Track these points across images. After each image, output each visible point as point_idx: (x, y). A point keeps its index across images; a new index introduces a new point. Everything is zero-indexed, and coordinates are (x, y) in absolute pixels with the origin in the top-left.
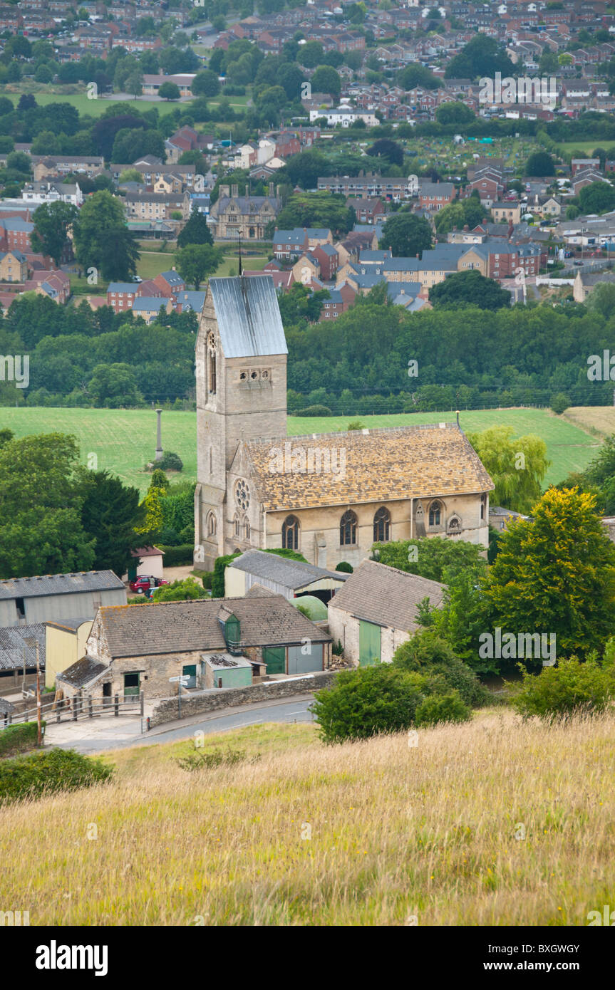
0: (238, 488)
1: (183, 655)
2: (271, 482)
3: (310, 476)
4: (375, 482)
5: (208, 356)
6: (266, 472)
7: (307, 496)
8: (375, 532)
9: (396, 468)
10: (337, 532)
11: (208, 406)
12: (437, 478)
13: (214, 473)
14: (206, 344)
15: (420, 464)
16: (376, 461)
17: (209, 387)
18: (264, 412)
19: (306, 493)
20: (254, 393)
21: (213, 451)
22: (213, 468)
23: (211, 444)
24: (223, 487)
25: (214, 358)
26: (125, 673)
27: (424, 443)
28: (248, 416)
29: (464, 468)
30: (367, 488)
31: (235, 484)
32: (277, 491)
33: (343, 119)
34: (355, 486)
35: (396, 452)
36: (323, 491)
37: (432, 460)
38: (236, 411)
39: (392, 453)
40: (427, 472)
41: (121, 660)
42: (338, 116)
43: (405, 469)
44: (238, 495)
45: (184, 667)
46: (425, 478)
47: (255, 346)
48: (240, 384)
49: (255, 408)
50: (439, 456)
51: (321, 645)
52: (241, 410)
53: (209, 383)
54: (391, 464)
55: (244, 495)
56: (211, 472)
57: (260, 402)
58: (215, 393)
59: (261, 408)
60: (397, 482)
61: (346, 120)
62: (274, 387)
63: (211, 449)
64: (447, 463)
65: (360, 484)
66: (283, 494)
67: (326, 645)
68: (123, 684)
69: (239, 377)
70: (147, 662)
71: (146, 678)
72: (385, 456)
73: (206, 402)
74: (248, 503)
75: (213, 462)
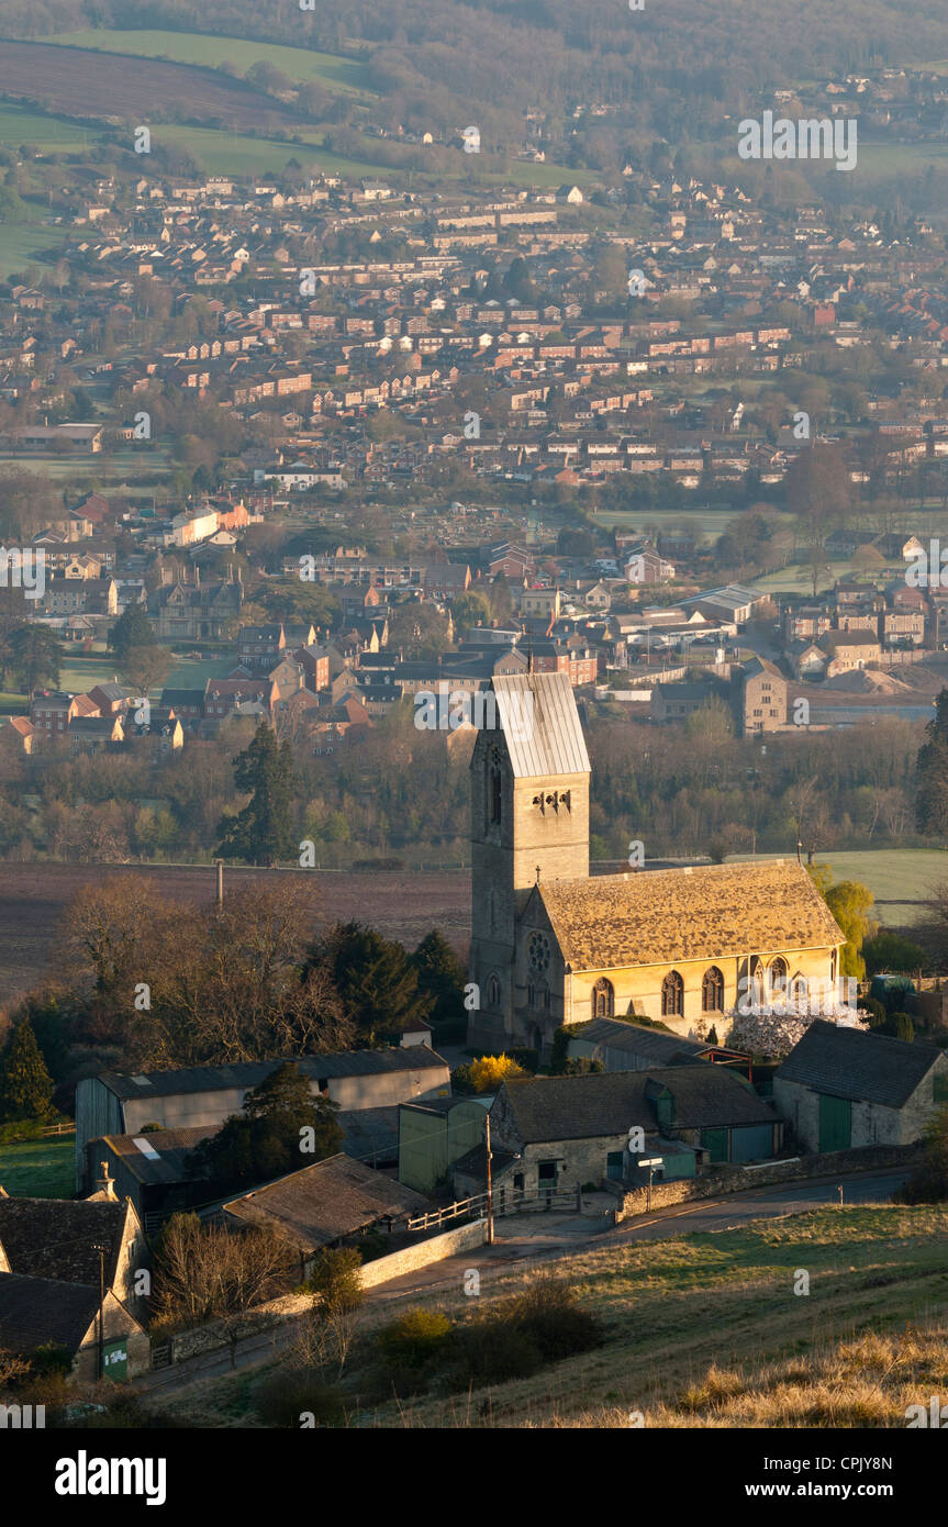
0: (531, 944)
1: (607, 1140)
2: (576, 934)
3: (624, 928)
4: (704, 934)
5: (489, 776)
6: (571, 923)
7: (622, 952)
8: (705, 999)
9: (727, 916)
10: (659, 998)
11: (488, 839)
12: (778, 929)
13: (497, 925)
14: (485, 760)
15: (757, 911)
16: (705, 908)
17: (490, 815)
18: (561, 845)
19: (621, 949)
20: (549, 822)
21: (497, 896)
22: (497, 918)
23: (492, 889)
24: (511, 942)
25: (499, 778)
26: (540, 1161)
27: (760, 885)
28: (542, 850)
29: (810, 915)
30: (694, 943)
31: (528, 938)
32: (586, 948)
33: (299, 480)
34: (679, 940)
35: (726, 896)
36: (641, 946)
37: (772, 906)
38: (528, 845)
39: (723, 897)
40: (765, 922)
41: (536, 1145)
42: (293, 476)
43: (740, 917)
44: (532, 952)
45: (609, 1154)
46: (765, 930)
47: (550, 761)
48: (532, 811)
49: (549, 841)
50: (779, 900)
51: (770, 1127)
52: (534, 844)
53: (489, 810)
54: (722, 911)
55: (541, 953)
56: (493, 923)
57: (555, 834)
58: (499, 823)
59: (559, 841)
60: (731, 934)
61: (303, 482)
62: (573, 814)
63: (493, 895)
64: (791, 909)
65: (685, 937)
66: (593, 950)
67: (776, 1126)
68: (537, 1176)
69: (532, 801)
70: (566, 1148)
71: (564, 1168)
72: (714, 902)
73: (486, 835)
74: (546, 963)
75: (496, 911)
